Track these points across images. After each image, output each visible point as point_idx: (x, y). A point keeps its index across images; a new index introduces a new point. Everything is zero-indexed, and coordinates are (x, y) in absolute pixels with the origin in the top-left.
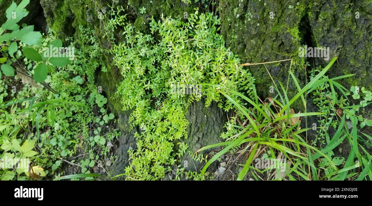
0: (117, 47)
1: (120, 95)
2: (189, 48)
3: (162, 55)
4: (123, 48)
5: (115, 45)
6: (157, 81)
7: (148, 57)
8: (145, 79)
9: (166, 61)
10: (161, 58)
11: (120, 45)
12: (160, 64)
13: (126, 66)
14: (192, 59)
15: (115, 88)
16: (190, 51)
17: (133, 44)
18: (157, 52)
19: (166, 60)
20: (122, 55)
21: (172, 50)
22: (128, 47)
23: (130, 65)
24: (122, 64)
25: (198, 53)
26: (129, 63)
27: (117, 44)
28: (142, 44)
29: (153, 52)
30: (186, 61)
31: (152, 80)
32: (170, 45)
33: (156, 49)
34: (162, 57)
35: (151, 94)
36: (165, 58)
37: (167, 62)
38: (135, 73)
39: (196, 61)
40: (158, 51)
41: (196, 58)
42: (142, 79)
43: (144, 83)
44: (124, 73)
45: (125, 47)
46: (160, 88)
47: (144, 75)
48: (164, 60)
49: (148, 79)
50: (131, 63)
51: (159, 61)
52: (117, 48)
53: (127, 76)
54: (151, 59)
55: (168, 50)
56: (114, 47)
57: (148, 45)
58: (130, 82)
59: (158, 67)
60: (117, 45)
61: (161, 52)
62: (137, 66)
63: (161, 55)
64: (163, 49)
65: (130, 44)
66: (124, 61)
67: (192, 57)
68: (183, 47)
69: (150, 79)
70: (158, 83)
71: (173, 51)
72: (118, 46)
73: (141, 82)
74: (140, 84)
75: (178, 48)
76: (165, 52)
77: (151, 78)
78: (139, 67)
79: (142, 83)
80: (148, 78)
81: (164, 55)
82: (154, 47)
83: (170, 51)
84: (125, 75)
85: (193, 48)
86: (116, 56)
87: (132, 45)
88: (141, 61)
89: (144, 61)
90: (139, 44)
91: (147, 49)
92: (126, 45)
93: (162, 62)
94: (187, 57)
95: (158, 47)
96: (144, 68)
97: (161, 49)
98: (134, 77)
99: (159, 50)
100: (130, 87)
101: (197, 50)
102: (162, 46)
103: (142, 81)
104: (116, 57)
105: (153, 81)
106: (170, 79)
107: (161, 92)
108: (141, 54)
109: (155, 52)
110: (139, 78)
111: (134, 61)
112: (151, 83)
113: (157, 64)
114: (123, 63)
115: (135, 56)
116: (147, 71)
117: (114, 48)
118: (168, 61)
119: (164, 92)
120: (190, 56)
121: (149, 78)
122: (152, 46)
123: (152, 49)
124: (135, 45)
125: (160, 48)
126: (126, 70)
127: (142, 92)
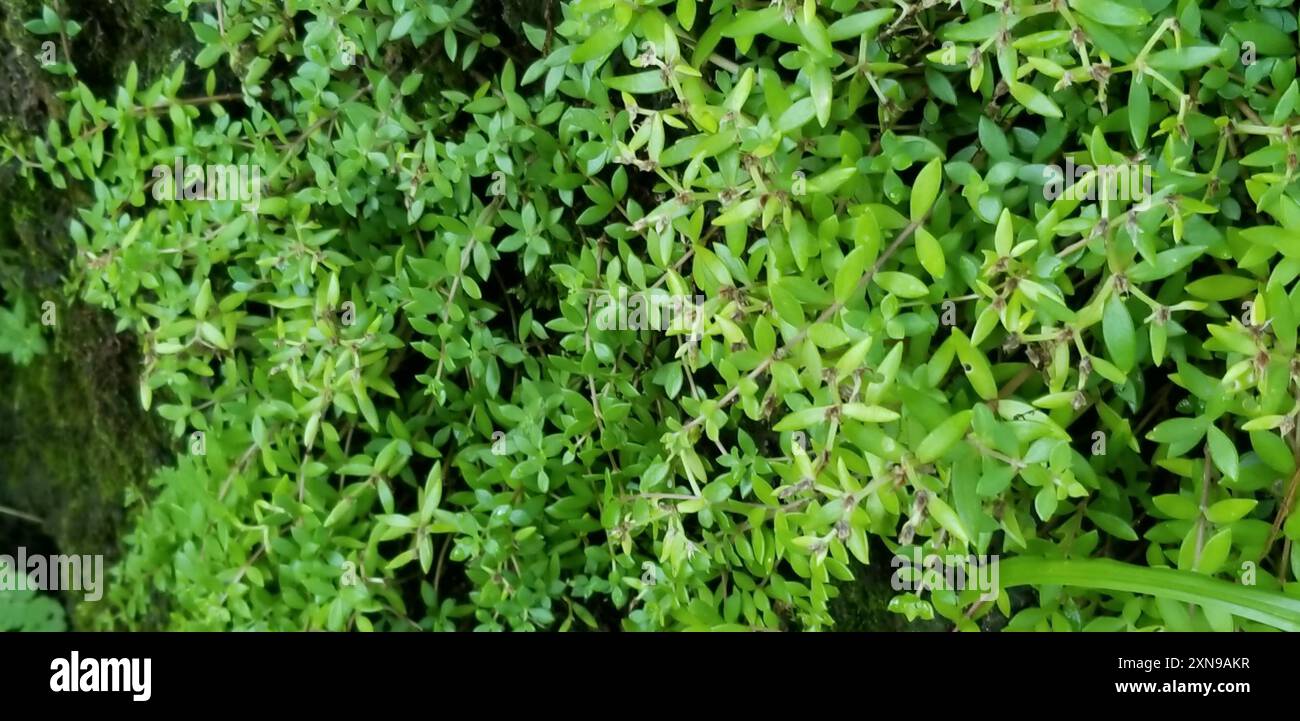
0: (99, 110)
1: (157, 597)
2: (885, 116)
3: (567, 198)
4: (166, 124)
5: (82, 90)
6: (515, 475)
7: (415, 211)
8: (394, 453)
9: (614, 266)
10: (561, 233)
11: (124, 95)
12: (548, 298)
13: (186, 314)
14: (930, 252)
15: (116, 516)
16: (897, 151)
17: (266, 82)
18: (505, 165)
19: (612, 247)
20: (148, 194)
21: (671, 135)
22: (218, 110)
23: (230, 302)
24: (150, 295)
25: (1003, 172)
26: (220, 281)
27: (104, 85)
28: (346, 79)
29: (458, 160)
30: (847, 271)
31: (464, 460)
32: (648, 83)
33: (494, 126)
34: (569, 217)
35: (463, 599)
36: (596, 230)
37: (624, 277)
38: (283, 389)
39: (979, 273)
40: (519, 153)
41: (977, 239)
42: (358, 440)
43: (386, 495)
44: (162, 395)
45: (179, 115)
46: (550, 542)
47: (380, 402)
48: (594, 251)
49: (428, 450)
50: (243, 287)
51: (529, 266)
52: (100, 128)
53: (198, 421)
54: (449, 236)
55: (628, 136)
56: (76, 110)
57: (413, 81)
58: (237, 485)
59: (529, 324)
60: (98, 96)
61: (559, 161)
62: (307, 311)
63: (554, 200)
64: (573, 121)
65: (229, 81)
66: (168, 259)
67: (928, 222)
68: (817, 102)
69: (449, 449)
70: (528, 489)
71: (694, 151)
72: (111, 103)
73: (352, 479)
74: (343, 507)
75: (751, 112)
76: (595, 166)
77: (461, 435)
78: (320, 331)
79: (358, 489)
80: (431, 431)
81: (592, 191)
82: (479, 104)
83: (655, 151)
84: (186, 408)
85: (932, 113)
86: (99, 208)
87: (250, 92)
88: (337, 260)
89: (384, 261)
90: (311, 75)
91: (397, 127)
92: (192, 88)
93: (570, 277)
94: (866, 225)
95: (517, 105)
96: (371, 333)
97: (553, 128)
98: (280, 422)
99: (526, 134)
100: (233, 533)
101: (989, 134)
102: (560, 95)
103: (357, 466)
104: (93, 216)
105: (482, 466)
106: (657, 472)
107: (558, 587)
108: (330, 191)
109: (481, 158)
110: (331, 434)
111: (264, 262)
112: (454, 483)
113: (516, 290)
114: (151, 282)
115: (273, 205)
116: (407, 368)
117: (75, 119)
118: (633, 261)
119: (595, 585)
120: (904, 208)
121: (442, 436)
122: (456, 96)
123: (461, 124)
124: (280, 92)
125: (547, 116)
126: (183, 356)
127: (361, 593)
